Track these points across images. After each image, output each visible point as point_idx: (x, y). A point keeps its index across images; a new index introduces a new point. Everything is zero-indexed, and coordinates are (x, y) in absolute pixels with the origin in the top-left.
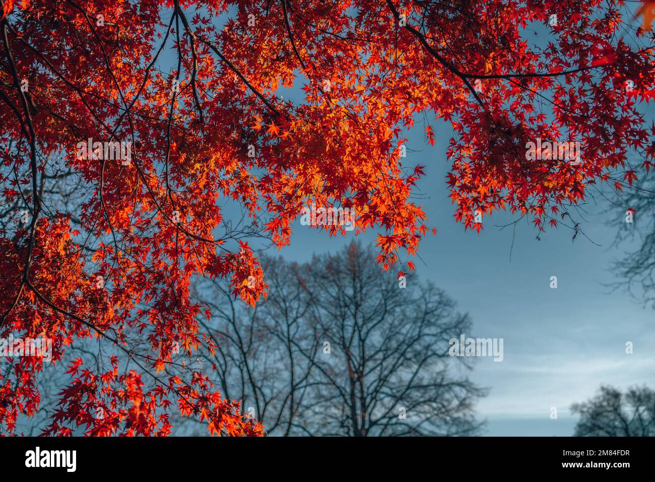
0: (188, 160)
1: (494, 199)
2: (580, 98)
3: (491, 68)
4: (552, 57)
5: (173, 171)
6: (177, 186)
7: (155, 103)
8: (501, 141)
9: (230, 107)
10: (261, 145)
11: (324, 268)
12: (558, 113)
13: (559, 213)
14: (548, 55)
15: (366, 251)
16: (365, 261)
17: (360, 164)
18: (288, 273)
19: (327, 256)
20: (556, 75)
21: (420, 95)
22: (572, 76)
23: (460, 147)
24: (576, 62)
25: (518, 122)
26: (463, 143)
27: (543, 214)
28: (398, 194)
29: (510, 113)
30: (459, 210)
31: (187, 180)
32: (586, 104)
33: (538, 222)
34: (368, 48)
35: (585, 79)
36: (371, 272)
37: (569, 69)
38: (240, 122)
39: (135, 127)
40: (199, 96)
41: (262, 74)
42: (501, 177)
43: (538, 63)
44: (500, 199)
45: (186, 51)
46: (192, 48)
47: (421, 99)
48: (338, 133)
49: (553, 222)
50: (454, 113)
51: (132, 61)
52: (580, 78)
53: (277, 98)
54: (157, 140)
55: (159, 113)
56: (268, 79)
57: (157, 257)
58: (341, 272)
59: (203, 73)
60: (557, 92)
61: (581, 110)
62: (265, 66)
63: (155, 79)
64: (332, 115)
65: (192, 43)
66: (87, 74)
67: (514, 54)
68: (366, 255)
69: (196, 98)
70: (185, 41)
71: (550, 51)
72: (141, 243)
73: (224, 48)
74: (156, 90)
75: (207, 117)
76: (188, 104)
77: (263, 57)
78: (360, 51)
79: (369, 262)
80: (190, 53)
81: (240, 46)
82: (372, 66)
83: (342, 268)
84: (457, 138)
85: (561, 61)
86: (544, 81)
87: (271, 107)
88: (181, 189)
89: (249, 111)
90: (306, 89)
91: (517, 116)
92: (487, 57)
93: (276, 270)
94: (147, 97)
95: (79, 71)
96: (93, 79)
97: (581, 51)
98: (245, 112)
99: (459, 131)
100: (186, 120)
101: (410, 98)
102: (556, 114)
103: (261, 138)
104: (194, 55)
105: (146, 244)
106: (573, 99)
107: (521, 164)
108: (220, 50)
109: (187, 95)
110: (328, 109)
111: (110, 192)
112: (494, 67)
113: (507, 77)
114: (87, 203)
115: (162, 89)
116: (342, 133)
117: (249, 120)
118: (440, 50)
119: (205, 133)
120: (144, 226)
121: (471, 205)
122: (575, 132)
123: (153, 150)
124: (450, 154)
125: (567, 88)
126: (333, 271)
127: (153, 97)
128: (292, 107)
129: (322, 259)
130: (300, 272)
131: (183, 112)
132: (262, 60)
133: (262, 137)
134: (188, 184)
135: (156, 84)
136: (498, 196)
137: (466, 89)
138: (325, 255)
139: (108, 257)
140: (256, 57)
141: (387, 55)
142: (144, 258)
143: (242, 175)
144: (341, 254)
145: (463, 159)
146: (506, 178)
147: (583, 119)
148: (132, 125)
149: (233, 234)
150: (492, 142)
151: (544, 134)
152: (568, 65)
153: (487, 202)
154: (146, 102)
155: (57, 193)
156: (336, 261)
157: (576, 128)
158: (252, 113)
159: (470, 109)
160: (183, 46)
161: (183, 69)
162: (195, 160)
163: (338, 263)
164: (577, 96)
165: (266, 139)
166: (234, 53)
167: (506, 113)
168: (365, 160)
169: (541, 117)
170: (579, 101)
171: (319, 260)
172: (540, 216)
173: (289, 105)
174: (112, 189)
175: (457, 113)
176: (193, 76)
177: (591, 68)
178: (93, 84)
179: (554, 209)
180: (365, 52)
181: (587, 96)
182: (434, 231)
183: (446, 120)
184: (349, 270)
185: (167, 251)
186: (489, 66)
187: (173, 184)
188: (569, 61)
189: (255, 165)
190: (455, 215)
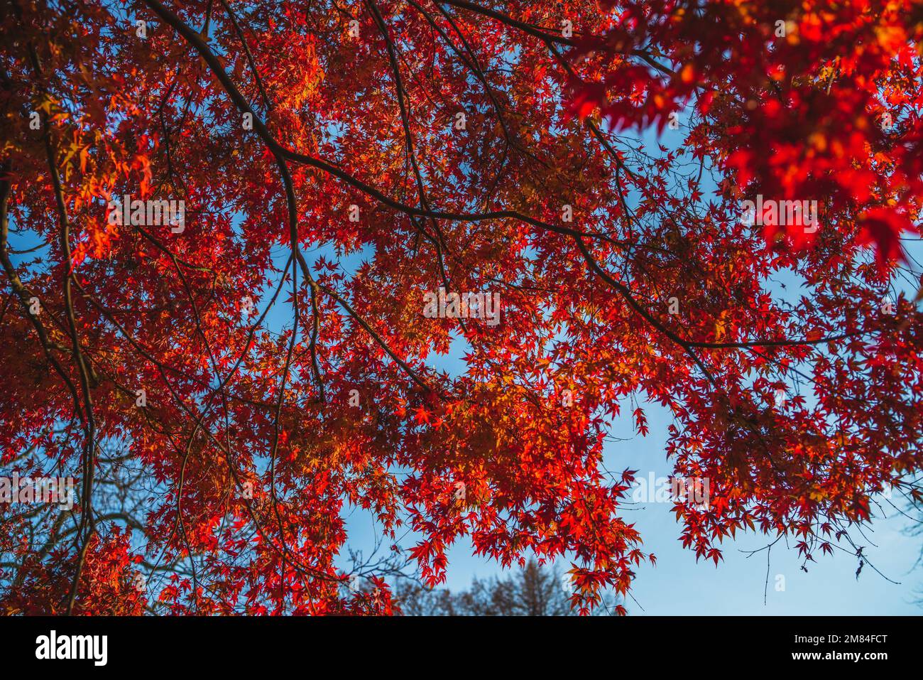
0: (302, 454)
1: (738, 514)
2: (852, 374)
3: (724, 331)
4: (807, 316)
5: (279, 468)
6: (285, 490)
7: (259, 374)
8: (743, 432)
9: (362, 380)
10: (404, 434)
11: (489, 599)
12: (821, 395)
13: (833, 533)
14: (801, 313)
15: (551, 573)
16: (550, 587)
17: (544, 466)
18: (436, 606)
19: (494, 580)
20: (815, 342)
21: (627, 371)
22: (838, 343)
23: (684, 440)
24: (841, 324)
25: (765, 405)
26: (689, 434)
27: (809, 534)
28: (600, 510)
29: (753, 394)
30: (686, 530)
31: (298, 481)
32: (860, 382)
33: (803, 546)
34: (551, 299)
35: (856, 347)
36: (559, 606)
37: (833, 335)
38: (376, 400)
39: (230, 406)
40: (320, 366)
41: (407, 334)
42: (746, 484)
43: (788, 324)
44: (746, 513)
45: (304, 307)
46: (313, 301)
47: (627, 376)
48: (513, 421)
49: (826, 546)
50: (676, 396)
51: (230, 318)
52: (849, 347)
53: (427, 368)
54: (260, 425)
55: (264, 389)
56: (414, 342)
57: (253, 599)
58: (514, 605)
59: (326, 335)
60: (818, 366)
61: (855, 391)
62: (411, 323)
63: (260, 341)
64: (505, 398)
65: (313, 295)
66: (169, 334)
67: (753, 311)
68: (551, 579)
69: (316, 368)
70: (304, 293)
71: (803, 307)
72: (231, 575)
73: (355, 300)
74: (261, 356)
75: (330, 394)
76: (304, 375)
77: (409, 313)
78: (540, 305)
79: (555, 590)
80: (310, 309)
81: (376, 298)
82: (557, 325)
83: (516, 599)
84: (681, 427)
85: (821, 322)
86: (800, 351)
87: (418, 380)
88: (291, 493)
89: (389, 386)
90: (468, 358)
91: (764, 398)
92: (717, 316)
93: (419, 602)
94: (248, 367)
95: (158, 329)
96: (177, 341)
97: (847, 310)
98: (383, 386)
99: (683, 419)
100: (301, 398)
101: (614, 377)
102: (818, 396)
103: (404, 423)
104: (315, 311)
105: (238, 577)
106: (841, 375)
107: (772, 463)
108: (350, 302)
109: (304, 364)
110: (499, 390)
111: (190, 496)
112: (727, 330)
113: (745, 344)
114: (156, 511)
115: (269, 355)
116: (518, 420)
117: (387, 398)
118: (652, 305)
119: (327, 416)
120: (237, 551)
121: (704, 523)
122: (848, 421)
123: (253, 438)
124: (671, 450)
125: (832, 359)
126: (503, 604)
127: (256, 366)
128: (448, 381)
129: (487, 586)
130: (454, 604)
131: (296, 386)
132: (406, 316)
133: (406, 422)
134: (300, 486)
135: (262, 348)
136: (743, 510)
137: (688, 359)
138: (491, 579)
139: (183, 596)
140: (399, 312)
141: (578, 311)
142: (235, 598)
143: (377, 473)
144: (514, 579)
145: (689, 456)
146: (753, 485)
147: (857, 404)
148: (226, 404)
149: (365, 570)
150: (731, 433)
151: (805, 425)
152: (830, 328)
153: (726, 519)
154: (247, 372)
155: (111, 483)
156: (507, 589)
157: (849, 416)
158: (393, 388)
159: (697, 388)
160: (301, 299)
161: (300, 329)
162: (311, 454)
163: (511, 591)
164: (846, 372)
165: (411, 425)
166: (369, 307)
167: (748, 394)
168: (553, 463)
169: (798, 400)
170: (850, 377)
171: (482, 587)
172: (805, 537)
173: (444, 378)
174: (192, 493)
175: (679, 395)
176: (313, 339)
177: (863, 333)
178: (176, 346)
179: (826, 527)
180: (548, 305)
181: (861, 370)
182: (652, 558)
183: (664, 404)
184: (526, 602)
185: (269, 589)
186: (720, 329)
187: (279, 488)
188: (832, 323)
189: (395, 462)
190: (681, 539)
